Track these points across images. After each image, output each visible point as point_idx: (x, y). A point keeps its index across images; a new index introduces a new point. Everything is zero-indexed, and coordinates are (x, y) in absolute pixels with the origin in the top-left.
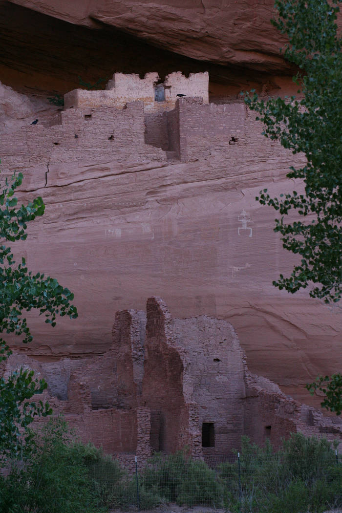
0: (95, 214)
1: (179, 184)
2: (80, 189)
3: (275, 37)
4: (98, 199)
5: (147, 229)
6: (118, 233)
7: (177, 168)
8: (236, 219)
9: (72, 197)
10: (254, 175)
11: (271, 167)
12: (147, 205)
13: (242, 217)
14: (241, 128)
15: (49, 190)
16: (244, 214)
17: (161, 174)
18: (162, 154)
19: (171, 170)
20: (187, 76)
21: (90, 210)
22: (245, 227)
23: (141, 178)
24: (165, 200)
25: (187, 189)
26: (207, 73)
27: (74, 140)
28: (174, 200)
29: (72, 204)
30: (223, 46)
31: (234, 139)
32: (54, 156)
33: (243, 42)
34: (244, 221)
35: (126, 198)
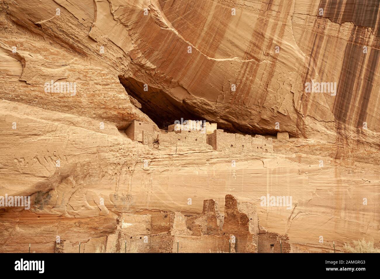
0: (190, 166)
1: (216, 158)
2: (187, 156)
3: (234, 116)
4: (192, 160)
5: (206, 173)
6: (197, 173)
7: (216, 153)
8: (232, 172)
9: (184, 158)
10: (237, 158)
11: (242, 156)
12: (206, 165)
13: (233, 172)
14: (234, 142)
15: (177, 155)
16: (234, 171)
17: (211, 154)
18: (211, 147)
19: (214, 153)
20: (210, 124)
21: (189, 164)
22: (234, 176)
23: (205, 155)
24: (211, 163)
25: (218, 160)
26: (216, 124)
27: (185, 139)
28: (214, 163)
29: (184, 161)
30: (218, 116)
31: (232, 146)
32: (178, 144)
33: (224, 116)
34: (234, 173)
35: (200, 161)
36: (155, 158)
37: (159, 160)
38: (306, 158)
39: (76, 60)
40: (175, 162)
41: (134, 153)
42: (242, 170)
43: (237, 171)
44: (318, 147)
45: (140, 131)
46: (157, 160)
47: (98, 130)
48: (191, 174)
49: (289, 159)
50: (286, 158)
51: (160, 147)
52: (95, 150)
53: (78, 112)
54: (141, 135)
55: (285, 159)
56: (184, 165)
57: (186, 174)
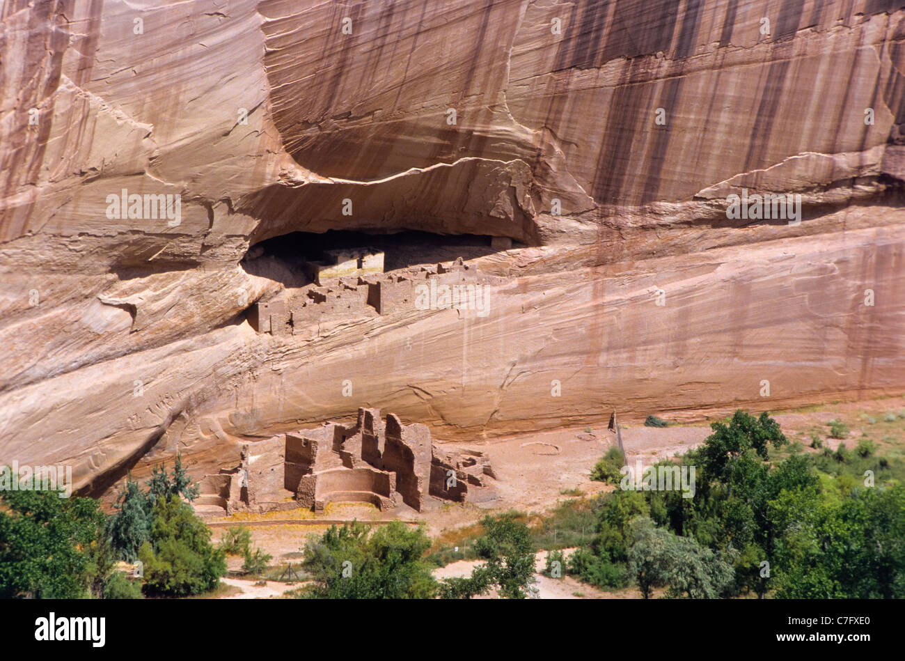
0: (340, 348)
1: (380, 327)
2: (334, 337)
4: (341, 341)
5: (364, 353)
6: (351, 357)
7: (380, 319)
8: (405, 342)
9: (330, 341)
12: (364, 341)
13: (407, 341)
14: (409, 294)
15: (320, 339)
16: (409, 339)
17: (372, 323)
18: (374, 310)
19: (377, 321)
20: (373, 256)
21: (338, 346)
22: (408, 346)
23: (363, 327)
24: (372, 337)
25: (383, 330)
26: (382, 253)
27: (331, 310)
28: (377, 335)
29: (330, 345)
31: (406, 301)
32: (322, 319)
34: (408, 343)
35: (355, 338)
36: (288, 350)
37: (295, 351)
38: (538, 281)
39: (188, 274)
40: (317, 348)
41: (259, 352)
42: (421, 333)
43: (413, 338)
44: (560, 258)
45: (267, 316)
46: (290, 352)
47: (214, 343)
48: (340, 360)
49: (505, 292)
50: (500, 292)
51: (295, 331)
52: (210, 371)
53: (190, 335)
54: (268, 322)
55: (497, 295)
56: (330, 350)
57: (334, 362)
